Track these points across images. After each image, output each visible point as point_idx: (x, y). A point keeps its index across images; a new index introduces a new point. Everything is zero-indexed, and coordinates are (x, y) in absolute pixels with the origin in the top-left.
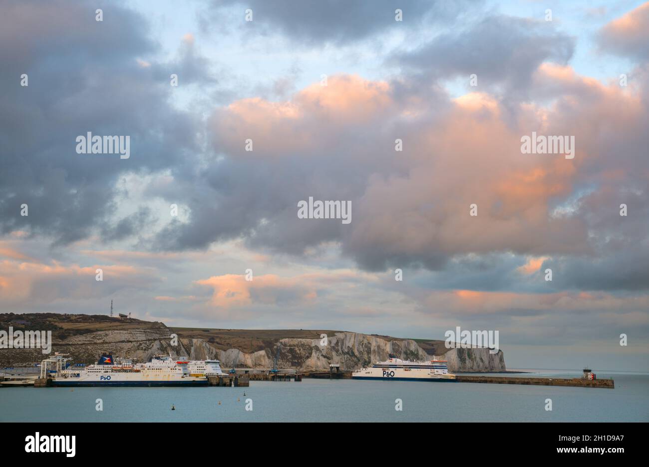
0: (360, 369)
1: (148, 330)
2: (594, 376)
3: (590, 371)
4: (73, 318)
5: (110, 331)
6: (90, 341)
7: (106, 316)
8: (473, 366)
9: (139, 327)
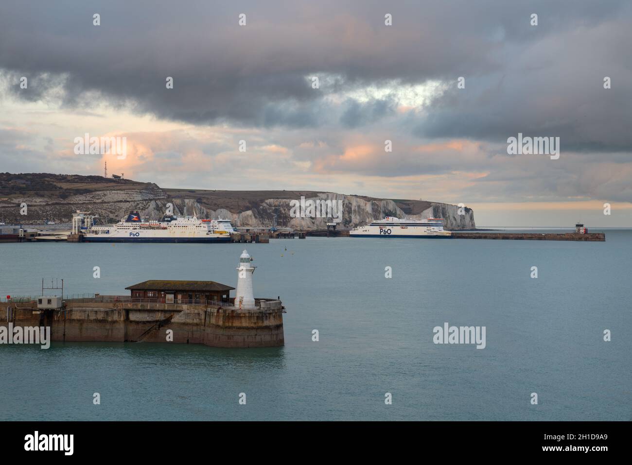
0: (357, 227)
1: (143, 191)
2: (586, 230)
3: (582, 226)
4: (69, 178)
5: (108, 191)
6: (89, 200)
7: (101, 177)
8: (447, 224)
9: (134, 187)
